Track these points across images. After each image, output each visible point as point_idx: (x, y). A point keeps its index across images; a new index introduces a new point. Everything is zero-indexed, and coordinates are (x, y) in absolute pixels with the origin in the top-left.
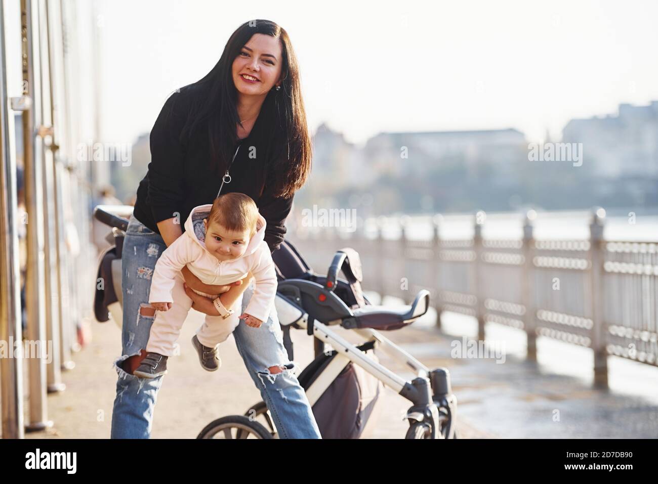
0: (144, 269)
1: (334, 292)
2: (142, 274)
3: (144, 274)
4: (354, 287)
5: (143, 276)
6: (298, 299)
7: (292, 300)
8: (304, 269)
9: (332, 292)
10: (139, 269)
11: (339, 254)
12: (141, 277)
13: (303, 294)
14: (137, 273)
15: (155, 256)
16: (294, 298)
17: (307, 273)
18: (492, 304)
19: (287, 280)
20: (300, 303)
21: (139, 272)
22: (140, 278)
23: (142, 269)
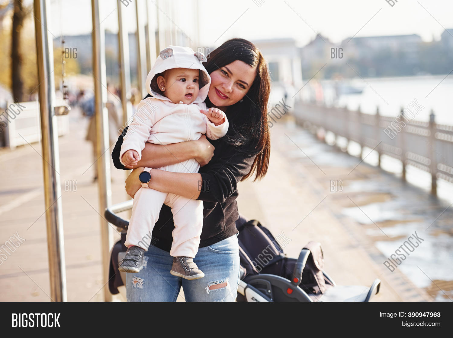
0: (137, 279)
1: (299, 286)
2: (136, 284)
3: (137, 284)
4: (317, 276)
5: (137, 286)
6: (269, 291)
7: (264, 293)
8: (277, 252)
9: (298, 287)
10: (133, 279)
11: (304, 251)
12: (135, 286)
13: (273, 287)
14: (132, 284)
15: (145, 267)
16: (265, 290)
17: (280, 256)
18: (411, 155)
19: (260, 275)
20: (271, 295)
21: (134, 283)
22: (135, 288)
23: (136, 280)
